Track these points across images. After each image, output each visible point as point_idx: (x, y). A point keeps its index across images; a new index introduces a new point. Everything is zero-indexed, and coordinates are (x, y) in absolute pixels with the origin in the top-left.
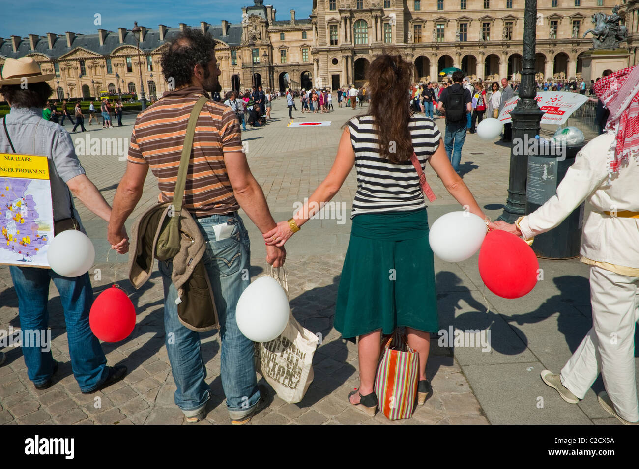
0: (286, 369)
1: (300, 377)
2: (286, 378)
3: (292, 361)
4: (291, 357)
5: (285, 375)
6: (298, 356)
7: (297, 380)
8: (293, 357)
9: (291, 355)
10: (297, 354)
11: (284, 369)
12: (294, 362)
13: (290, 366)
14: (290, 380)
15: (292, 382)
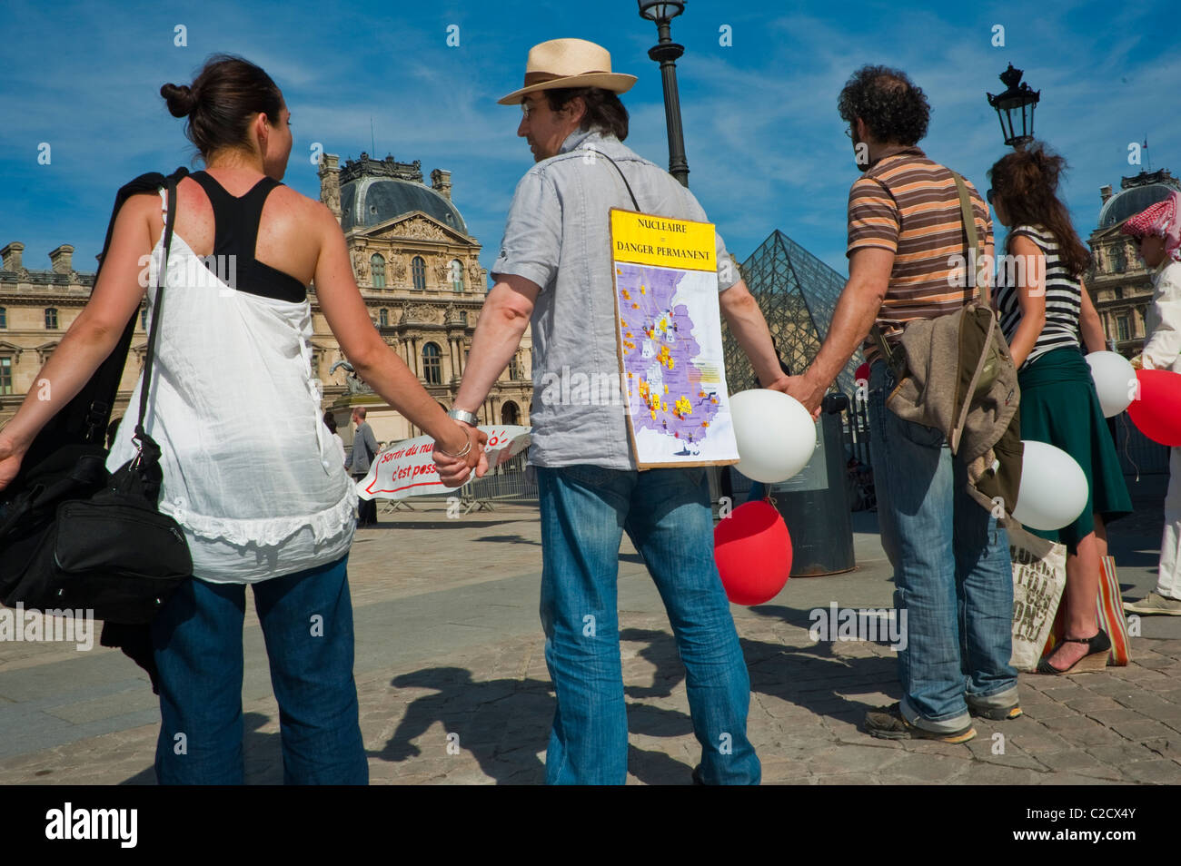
0: (1025, 604)
1: (1045, 614)
2: (1024, 622)
3: (1035, 587)
4: (1034, 579)
5: (1022, 618)
6: (1045, 576)
7: (1041, 621)
8: (1037, 579)
9: (1035, 576)
10: (1043, 573)
11: (1022, 605)
12: (1040, 588)
13: (1032, 597)
14: (1031, 625)
15: (1033, 627)
